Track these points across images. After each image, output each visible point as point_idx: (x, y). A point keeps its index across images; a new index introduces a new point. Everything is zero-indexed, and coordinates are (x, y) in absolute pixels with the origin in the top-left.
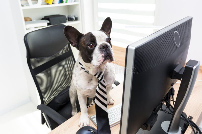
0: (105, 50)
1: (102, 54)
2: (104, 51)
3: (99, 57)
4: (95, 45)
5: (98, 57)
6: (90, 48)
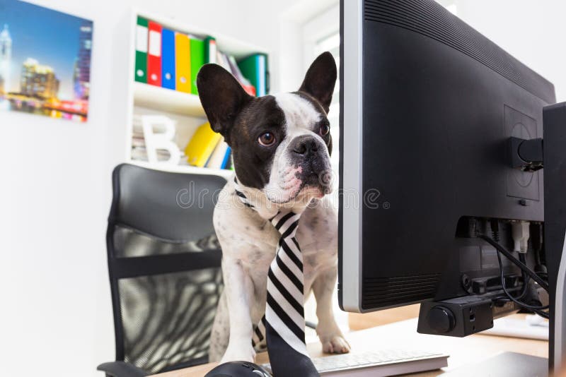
0: (308, 157)
1: (296, 167)
2: (302, 158)
3: (287, 177)
5: (283, 177)
6: (264, 143)
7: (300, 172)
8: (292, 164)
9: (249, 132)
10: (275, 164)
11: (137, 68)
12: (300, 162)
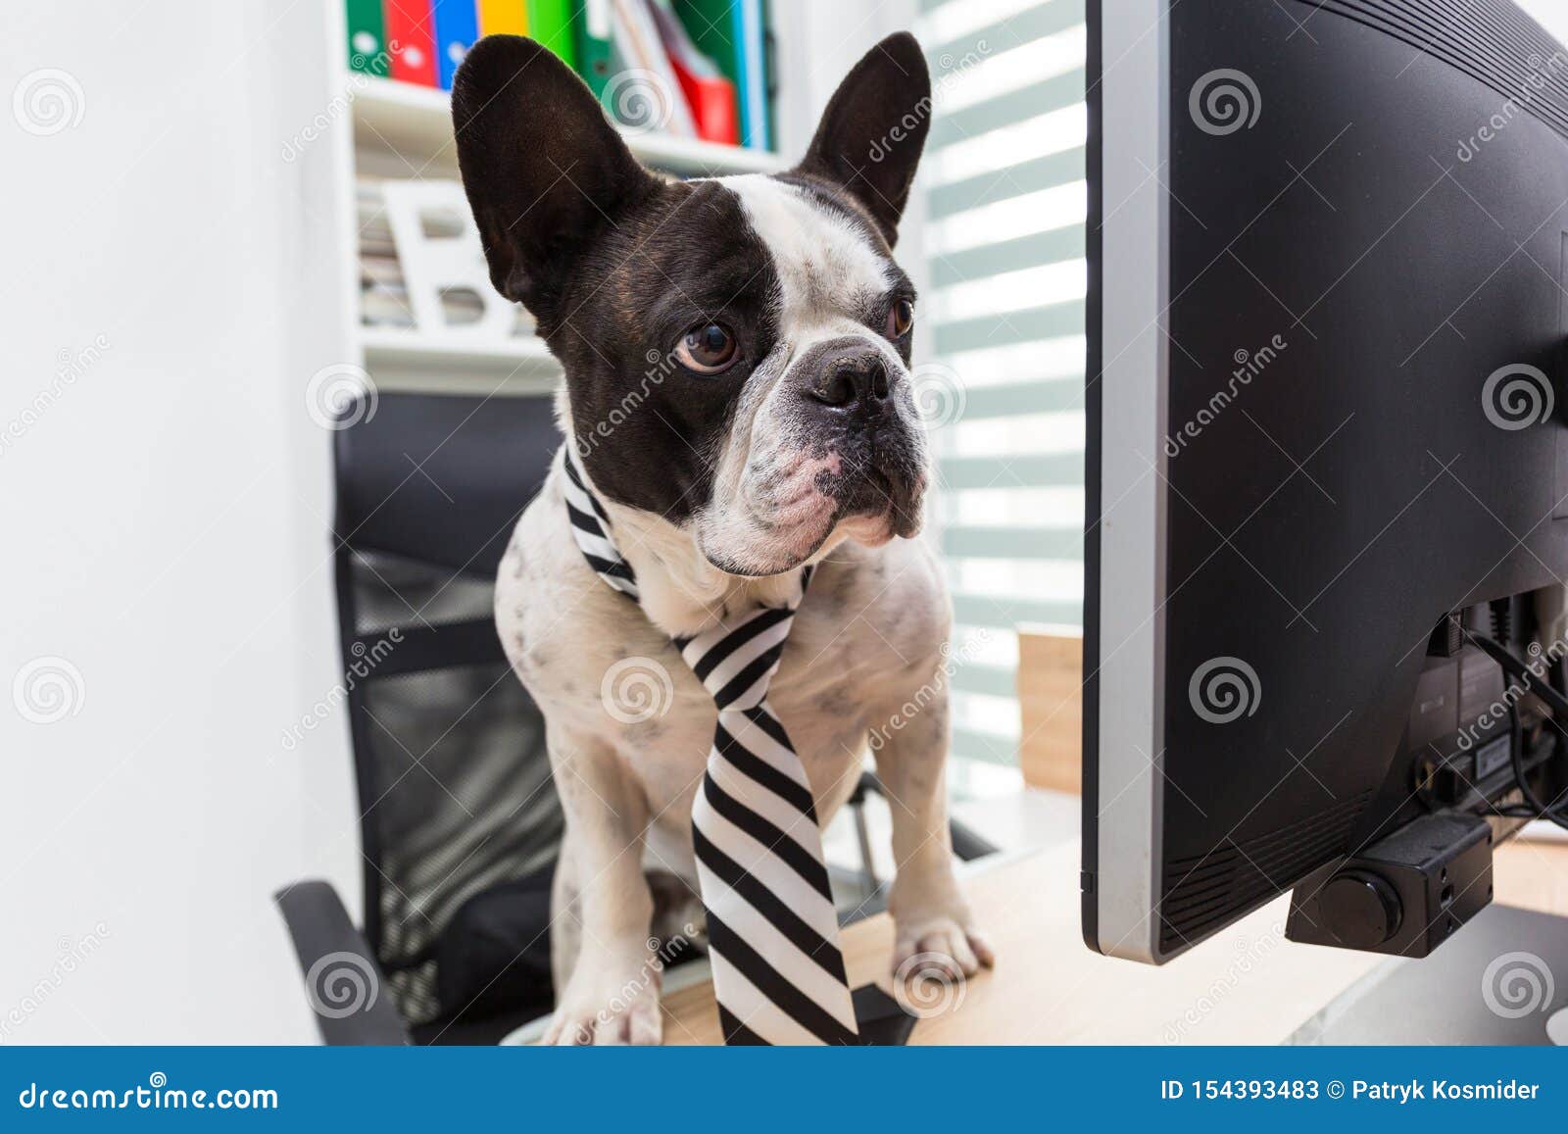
0: (860, 416)
1: (820, 452)
2: (841, 420)
3: (785, 490)
4: (748, 340)
5: (768, 486)
6: (698, 360)
7: (835, 471)
8: (804, 441)
9: (642, 314)
10: (735, 438)
11: (354, 27)
12: (834, 434)
